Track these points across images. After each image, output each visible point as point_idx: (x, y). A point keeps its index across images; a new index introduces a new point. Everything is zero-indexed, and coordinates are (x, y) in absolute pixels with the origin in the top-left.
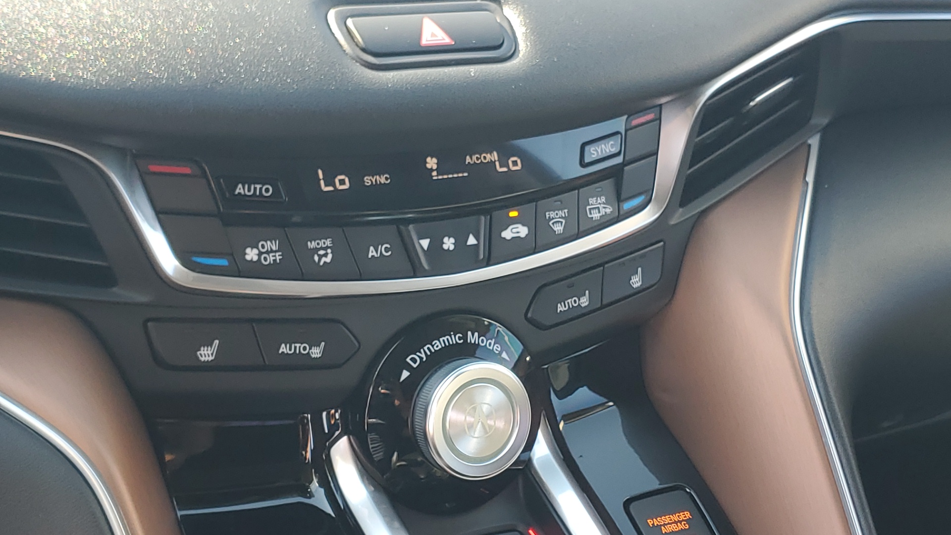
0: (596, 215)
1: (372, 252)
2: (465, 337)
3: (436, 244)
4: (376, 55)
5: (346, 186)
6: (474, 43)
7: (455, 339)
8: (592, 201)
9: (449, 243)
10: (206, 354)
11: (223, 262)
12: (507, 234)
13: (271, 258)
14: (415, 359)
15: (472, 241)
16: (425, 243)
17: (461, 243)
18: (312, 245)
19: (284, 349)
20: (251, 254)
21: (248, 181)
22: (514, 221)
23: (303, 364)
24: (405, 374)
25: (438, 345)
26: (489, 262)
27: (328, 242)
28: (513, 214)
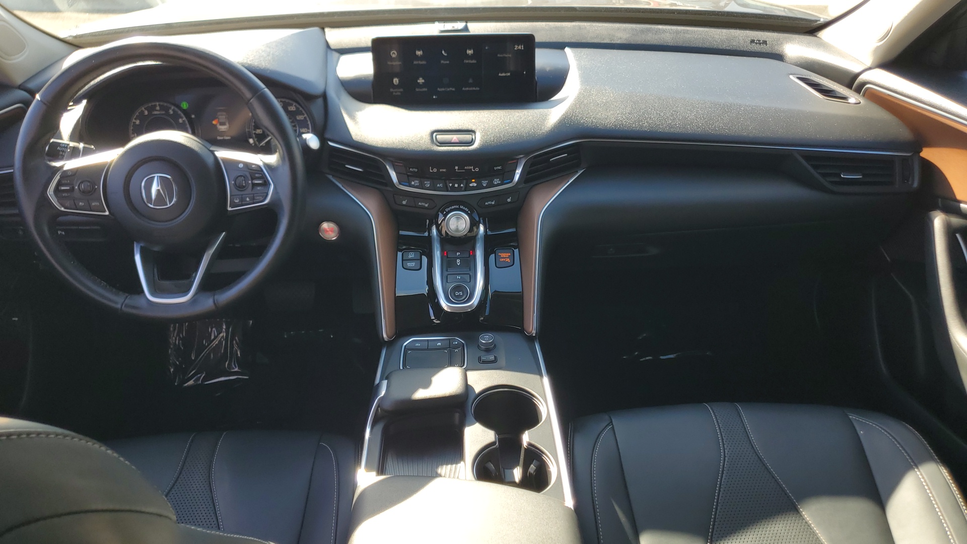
0: (495, 183)
1: (438, 185)
2: (459, 207)
3: (453, 185)
4: (440, 143)
5: (436, 171)
6: (464, 142)
7: (457, 207)
8: (495, 180)
9: (456, 185)
10: (404, 203)
11: (407, 184)
12: (471, 185)
13: (417, 184)
14: (447, 210)
15: (462, 185)
16: (451, 185)
17: (459, 185)
18: (425, 182)
19: (420, 204)
20: (413, 183)
21: (413, 168)
22: (473, 182)
23: (423, 207)
24: (445, 213)
25: (453, 207)
26: (465, 191)
27: (429, 182)
28: (473, 181)
